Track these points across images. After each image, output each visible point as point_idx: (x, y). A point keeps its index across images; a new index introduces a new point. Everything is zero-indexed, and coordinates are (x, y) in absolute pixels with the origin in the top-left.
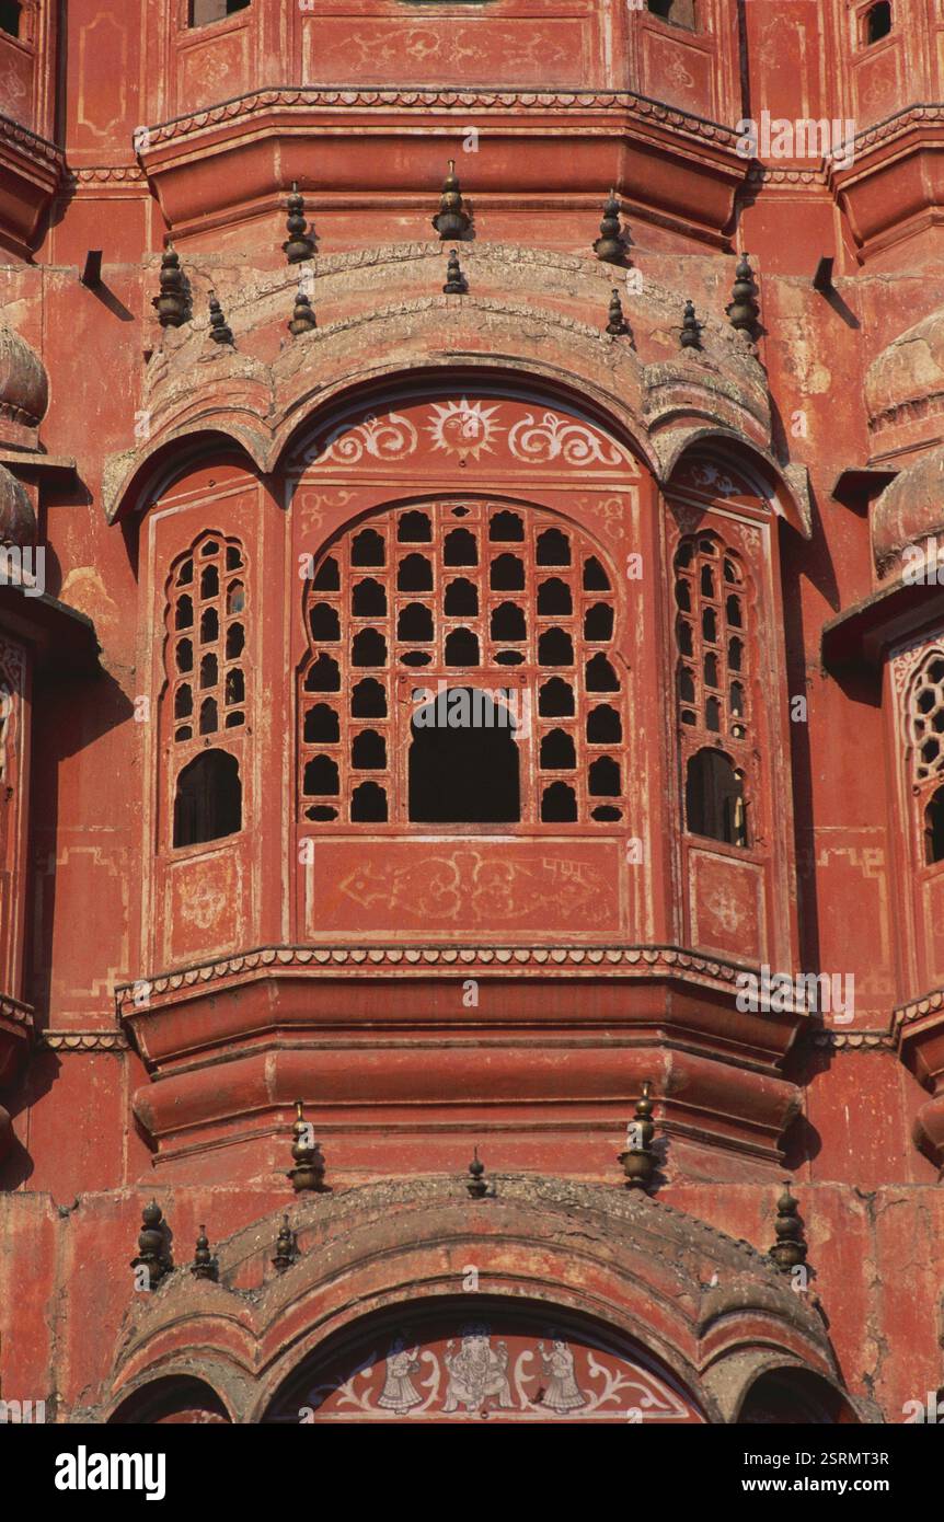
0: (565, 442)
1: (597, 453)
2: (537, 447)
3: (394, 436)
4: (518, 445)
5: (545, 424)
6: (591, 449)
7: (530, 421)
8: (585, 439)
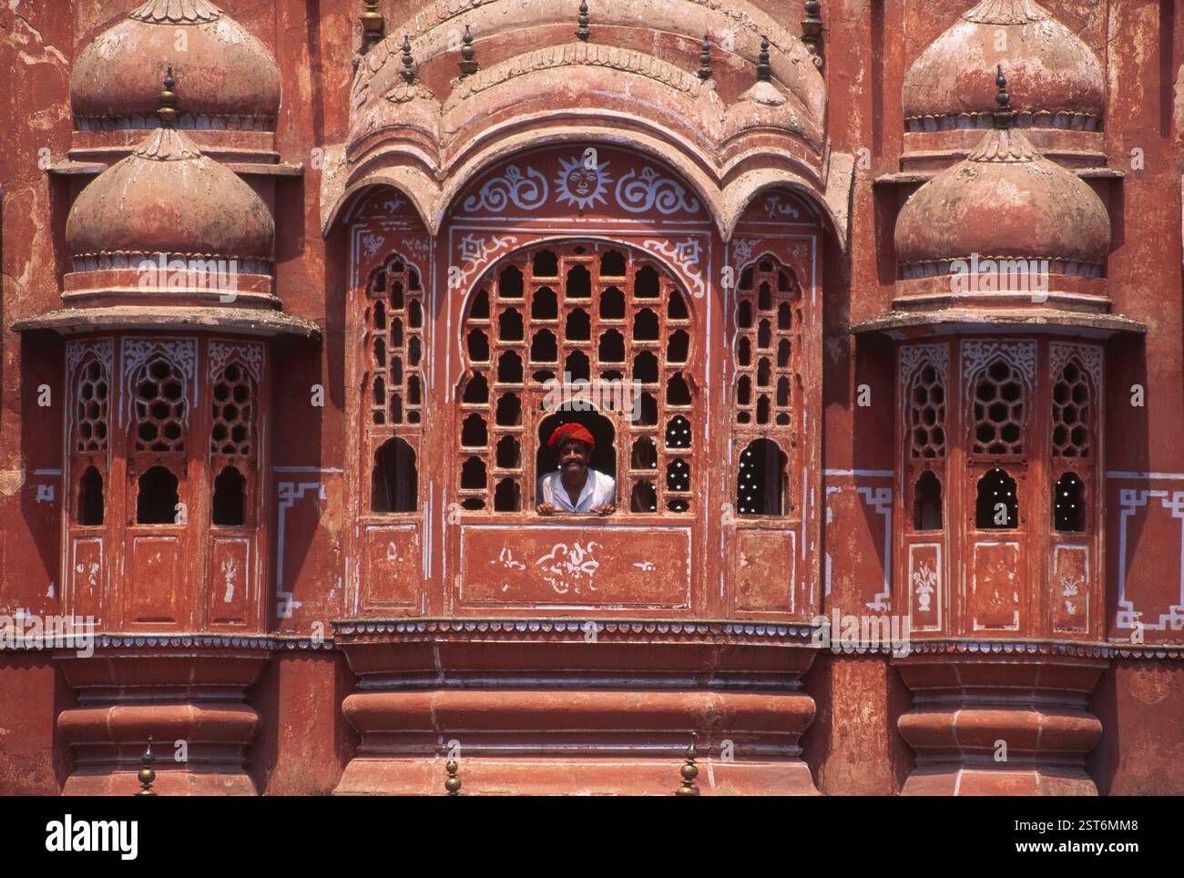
0: (658, 191)
1: (682, 203)
2: (637, 197)
3: (530, 188)
4: (623, 195)
5: (643, 177)
6: (677, 199)
7: (632, 174)
8: (672, 189)
